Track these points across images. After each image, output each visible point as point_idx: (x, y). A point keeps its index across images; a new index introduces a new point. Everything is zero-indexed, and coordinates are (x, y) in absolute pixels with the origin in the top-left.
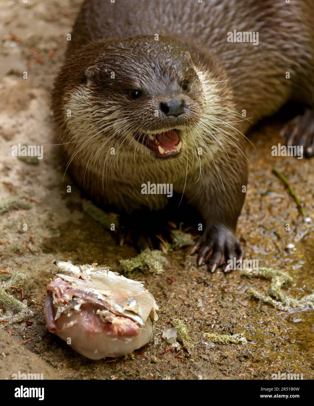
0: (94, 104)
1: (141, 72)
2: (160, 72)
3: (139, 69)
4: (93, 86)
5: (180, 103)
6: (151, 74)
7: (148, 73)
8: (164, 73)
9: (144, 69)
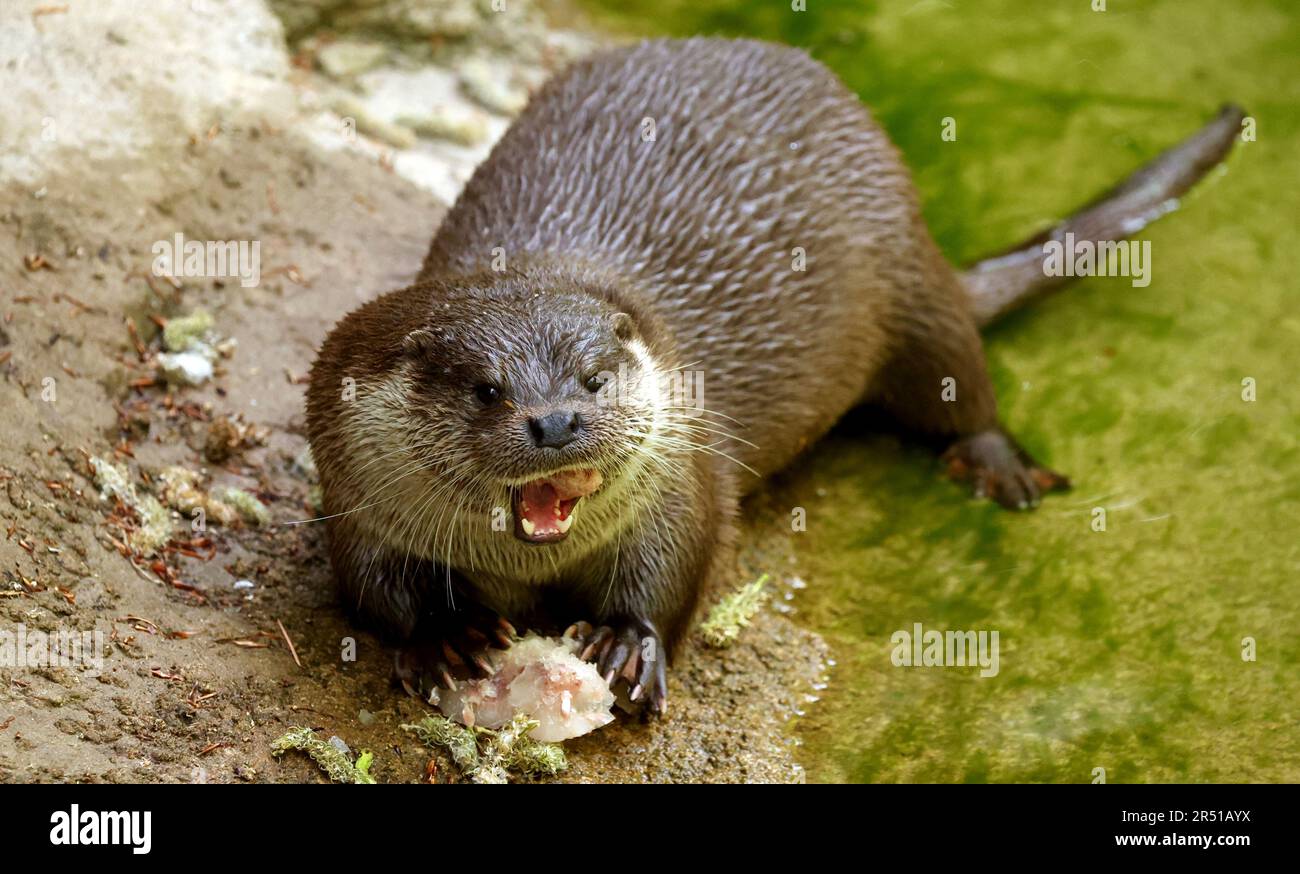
0: (415, 413)
1: (510, 349)
2: (548, 353)
3: (506, 343)
4: (418, 372)
5: (569, 419)
6: (529, 356)
7: (523, 354)
8: (555, 357)
9: (518, 344)
